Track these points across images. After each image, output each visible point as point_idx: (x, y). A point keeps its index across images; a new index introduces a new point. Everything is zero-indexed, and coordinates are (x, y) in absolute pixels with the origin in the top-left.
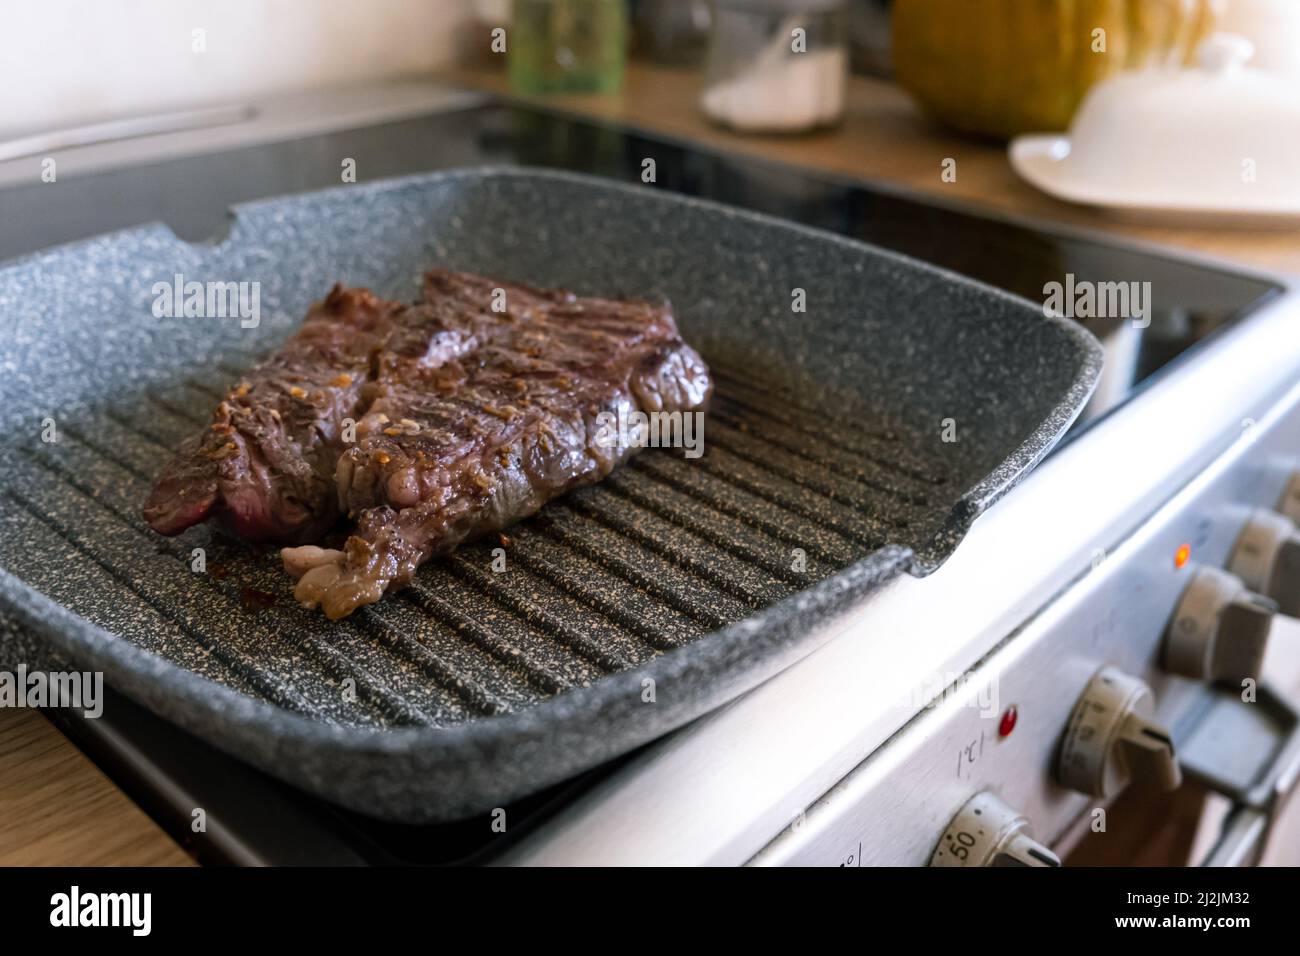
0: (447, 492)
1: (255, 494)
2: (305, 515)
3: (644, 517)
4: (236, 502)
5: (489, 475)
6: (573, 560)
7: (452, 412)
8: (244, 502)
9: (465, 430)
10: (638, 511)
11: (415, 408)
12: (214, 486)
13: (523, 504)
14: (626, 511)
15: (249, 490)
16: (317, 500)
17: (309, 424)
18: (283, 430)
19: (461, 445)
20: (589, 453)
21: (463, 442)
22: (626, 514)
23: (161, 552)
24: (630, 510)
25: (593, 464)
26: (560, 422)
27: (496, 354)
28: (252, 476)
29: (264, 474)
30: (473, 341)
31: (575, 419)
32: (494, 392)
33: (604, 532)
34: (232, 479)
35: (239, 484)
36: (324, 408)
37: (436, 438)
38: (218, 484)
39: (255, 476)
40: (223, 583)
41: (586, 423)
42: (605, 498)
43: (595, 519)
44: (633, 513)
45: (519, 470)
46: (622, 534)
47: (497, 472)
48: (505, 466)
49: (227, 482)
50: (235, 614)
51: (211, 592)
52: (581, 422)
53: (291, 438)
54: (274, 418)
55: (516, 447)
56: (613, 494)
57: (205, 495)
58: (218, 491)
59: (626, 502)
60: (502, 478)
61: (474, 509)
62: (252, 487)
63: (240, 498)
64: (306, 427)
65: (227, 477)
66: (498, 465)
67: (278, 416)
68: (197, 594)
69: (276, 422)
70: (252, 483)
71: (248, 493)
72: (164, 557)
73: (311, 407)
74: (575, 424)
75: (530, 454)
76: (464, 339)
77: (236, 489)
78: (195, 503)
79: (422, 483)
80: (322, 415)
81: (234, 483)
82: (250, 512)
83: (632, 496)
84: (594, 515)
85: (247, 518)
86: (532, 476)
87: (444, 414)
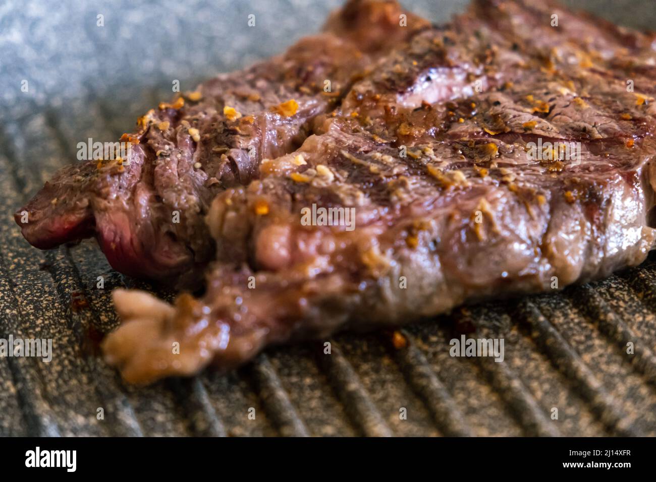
0: (322, 263)
1: (127, 220)
2: (183, 257)
3: (601, 351)
4: (104, 225)
5: (383, 252)
6: (472, 384)
7: (386, 167)
8: (113, 227)
9: (384, 192)
10: (597, 342)
11: (346, 154)
12: (85, 201)
13: (428, 299)
14: (583, 338)
15: (121, 215)
16: (200, 242)
17: (224, 152)
18: (196, 155)
19: (368, 209)
20: (544, 250)
21: (373, 206)
22: (579, 343)
23: (44, 267)
24: (588, 337)
25: (546, 267)
26: (512, 203)
27: (497, 103)
28: (129, 199)
29: (143, 199)
30: (480, 84)
31: (538, 204)
32: (455, 150)
33: (533, 359)
34: (106, 197)
35: (112, 205)
36: (248, 136)
37: (342, 196)
38: (89, 201)
39: (132, 200)
40: (76, 317)
41: (551, 212)
42: (566, 315)
43: (534, 340)
44: (590, 343)
45: (431, 254)
46: (555, 366)
47: (396, 250)
48: (411, 247)
49: (100, 200)
50: (68, 353)
51: (61, 324)
52: (546, 208)
53: (198, 165)
54: (192, 138)
55: (433, 223)
56: (581, 313)
57: (74, 209)
58: (90, 207)
59: (590, 326)
60: (403, 261)
61: (350, 292)
62: (124, 211)
63: (110, 221)
64: (219, 154)
65: (99, 194)
66: (403, 243)
67: (197, 137)
68: (47, 322)
69: (194, 144)
70: (127, 207)
71: (119, 217)
72: (44, 273)
73: (235, 132)
74: (534, 211)
75: (451, 236)
76: (468, 79)
77: (106, 209)
78: (62, 215)
79: (293, 247)
80: (242, 143)
81: (106, 202)
82: (118, 240)
83: (601, 321)
84: (535, 334)
85: (113, 246)
86: (447, 266)
87: (374, 168)
